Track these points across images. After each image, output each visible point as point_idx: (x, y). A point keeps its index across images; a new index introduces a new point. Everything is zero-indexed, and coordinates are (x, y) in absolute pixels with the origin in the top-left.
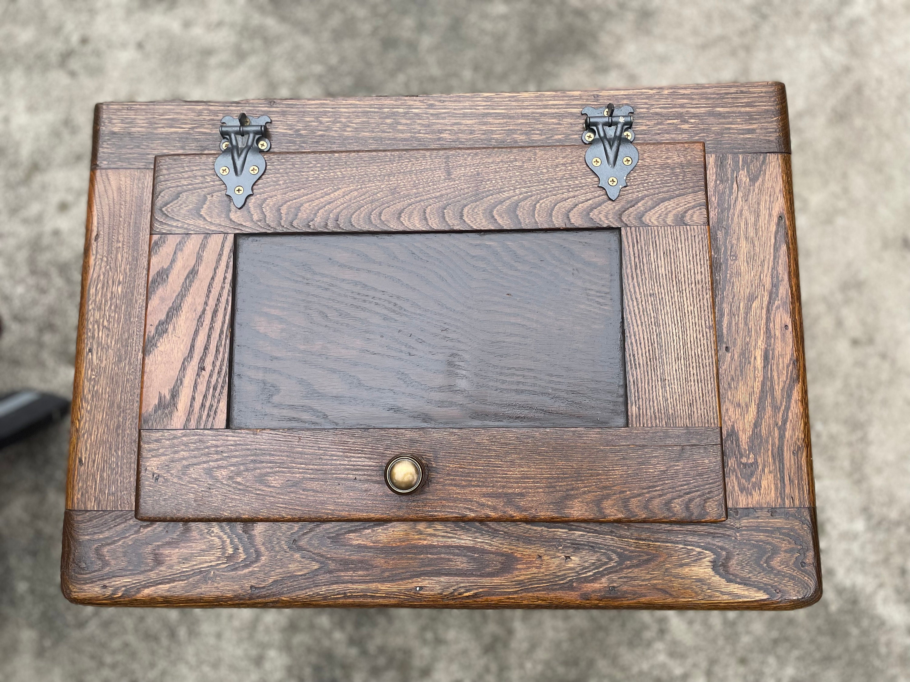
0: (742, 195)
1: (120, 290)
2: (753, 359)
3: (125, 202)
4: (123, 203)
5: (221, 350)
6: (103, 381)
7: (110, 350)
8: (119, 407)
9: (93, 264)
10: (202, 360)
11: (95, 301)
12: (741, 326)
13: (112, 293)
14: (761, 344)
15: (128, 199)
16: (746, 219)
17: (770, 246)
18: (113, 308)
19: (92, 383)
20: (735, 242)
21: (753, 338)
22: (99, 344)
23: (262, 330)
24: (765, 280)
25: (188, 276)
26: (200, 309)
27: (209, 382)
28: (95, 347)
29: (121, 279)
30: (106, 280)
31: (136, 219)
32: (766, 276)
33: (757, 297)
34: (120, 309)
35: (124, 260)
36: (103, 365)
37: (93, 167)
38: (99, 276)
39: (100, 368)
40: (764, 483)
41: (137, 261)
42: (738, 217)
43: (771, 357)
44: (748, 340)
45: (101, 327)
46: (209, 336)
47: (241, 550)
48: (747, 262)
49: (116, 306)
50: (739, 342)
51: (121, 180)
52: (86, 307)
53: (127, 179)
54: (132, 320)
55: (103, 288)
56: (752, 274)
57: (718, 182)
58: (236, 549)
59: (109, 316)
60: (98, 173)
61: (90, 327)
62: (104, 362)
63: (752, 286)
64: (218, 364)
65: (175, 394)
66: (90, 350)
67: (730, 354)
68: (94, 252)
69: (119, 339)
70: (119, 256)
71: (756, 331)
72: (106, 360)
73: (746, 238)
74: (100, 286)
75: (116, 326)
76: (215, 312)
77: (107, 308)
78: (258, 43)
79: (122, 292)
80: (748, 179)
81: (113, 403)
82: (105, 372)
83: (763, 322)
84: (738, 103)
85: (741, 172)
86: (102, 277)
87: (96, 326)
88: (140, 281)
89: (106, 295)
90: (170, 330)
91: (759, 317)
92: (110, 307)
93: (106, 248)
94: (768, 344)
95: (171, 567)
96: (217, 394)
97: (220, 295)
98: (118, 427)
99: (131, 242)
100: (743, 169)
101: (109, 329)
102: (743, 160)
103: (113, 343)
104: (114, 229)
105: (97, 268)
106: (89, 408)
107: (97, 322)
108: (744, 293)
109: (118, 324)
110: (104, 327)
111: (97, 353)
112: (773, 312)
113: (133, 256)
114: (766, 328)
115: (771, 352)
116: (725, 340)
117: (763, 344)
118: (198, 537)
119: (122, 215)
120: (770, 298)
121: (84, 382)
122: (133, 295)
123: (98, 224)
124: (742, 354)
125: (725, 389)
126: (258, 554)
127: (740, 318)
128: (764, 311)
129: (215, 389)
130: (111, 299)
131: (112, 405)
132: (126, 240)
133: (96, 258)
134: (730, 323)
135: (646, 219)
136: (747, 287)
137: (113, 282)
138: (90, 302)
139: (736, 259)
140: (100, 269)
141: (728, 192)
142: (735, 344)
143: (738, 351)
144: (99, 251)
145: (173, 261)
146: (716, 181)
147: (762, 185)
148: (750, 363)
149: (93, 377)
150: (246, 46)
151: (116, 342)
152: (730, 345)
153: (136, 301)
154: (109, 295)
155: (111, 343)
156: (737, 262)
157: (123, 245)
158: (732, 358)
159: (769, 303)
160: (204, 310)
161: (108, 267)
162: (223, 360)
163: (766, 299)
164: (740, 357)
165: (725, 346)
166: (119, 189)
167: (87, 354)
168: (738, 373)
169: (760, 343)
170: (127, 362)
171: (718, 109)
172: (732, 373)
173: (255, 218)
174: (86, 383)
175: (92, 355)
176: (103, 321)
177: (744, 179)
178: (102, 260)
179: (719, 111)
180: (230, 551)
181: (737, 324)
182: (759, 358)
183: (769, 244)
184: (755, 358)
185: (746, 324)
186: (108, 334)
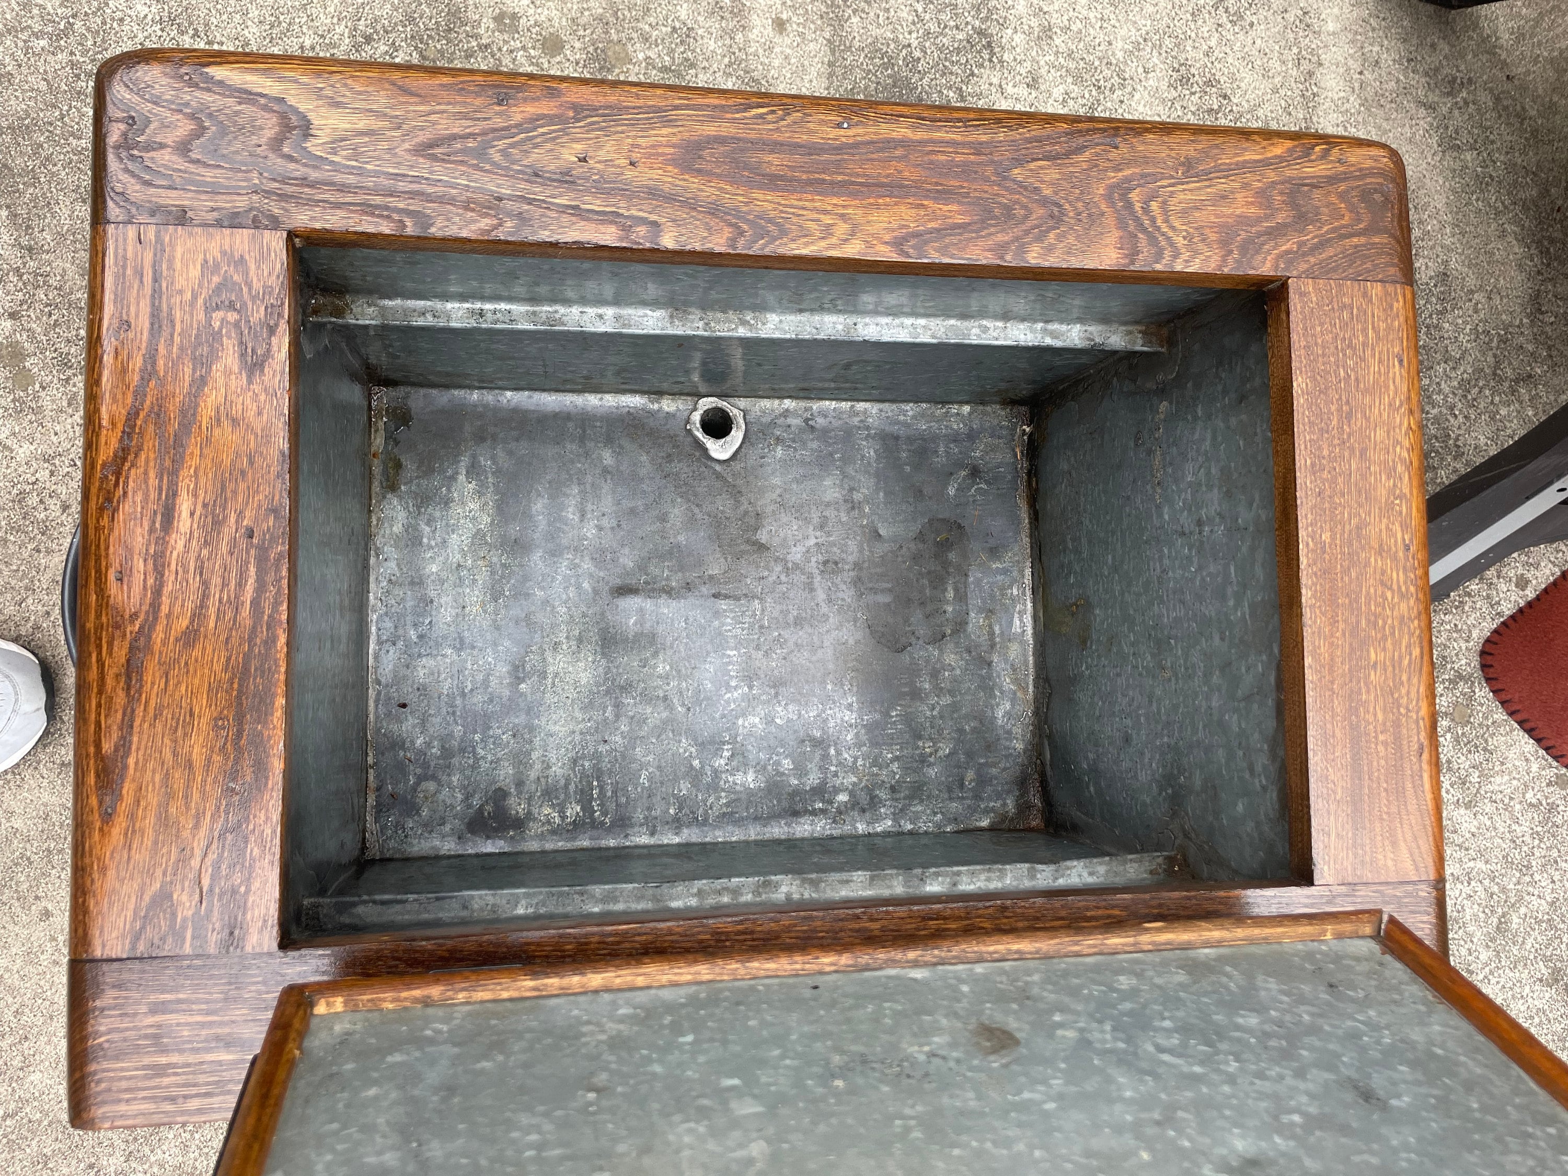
0: (193, 862)
1: (1373, 655)
2: (198, 513)
3: (1382, 819)
4: (1385, 816)
6: (1382, 493)
7: (1377, 546)
9: (1420, 703)
11: (1411, 635)
12: (216, 581)
13: (1384, 649)
14: (177, 542)
15: (1378, 825)
16: (188, 808)
17: (138, 749)
18: (1380, 622)
19: (1398, 492)
20: (217, 758)
21: (192, 556)
22: (1395, 558)
24: (157, 675)
28: (1401, 554)
29: (1373, 673)
30: (1397, 671)
31: (1361, 787)
32: (153, 683)
33: (177, 640)
34: (1368, 621)
35: (1371, 710)
36: (1385, 521)
37: (1441, 886)
38: (1409, 679)
39: (1389, 518)
40: (195, 272)
41: (1351, 707)
42: (204, 813)
43: (159, 518)
44: (205, 552)
45: (1395, 587)
47: (1138, 206)
48: (192, 714)
49: (1375, 624)
50: (224, 548)
51: (1393, 860)
52: (1422, 624)
53: (1382, 862)
54: (1347, 601)
55: (1400, 657)
56: (183, 688)
57: (243, 889)
58: (1146, 210)
59: (1384, 608)
60: (1432, 876)
61: (1412, 589)
62: (1383, 527)
63: (186, 664)
66: (1407, 548)
67: (245, 523)
68: (1421, 723)
69: (1365, 567)
70: (1380, 716)
71: (186, 572)
72: (1381, 530)
73: (190, 765)
74: (1406, 662)
75: (1372, 590)
77: (1390, 621)
79: (1368, 651)
80: (175, 897)
81: (1361, 456)
82: (1380, 509)
83: (170, 588)
84: (184, 1073)
85: (190, 913)
86: (1404, 678)
87: (1403, 589)
88: (1340, 671)
89: (1394, 644)
91: (176, 598)
92: (1385, 623)
93: (1405, 731)
94: (162, 542)
95: (1245, 186)
99: (1363, 744)
100: (185, 920)
101: (1383, 583)
102: (184, 939)
103: (1372, 560)
104: (1395, 766)
105: (1413, 695)
106: (1398, 449)
107: (1402, 596)
108: (204, 648)
109: (1368, 593)
110: (1390, 588)
111: (1396, 541)
112: (145, 608)
113: (1357, 716)
114: (162, 576)
115: (158, 525)
116: (253, 552)
117: (173, 542)
118: (1207, 231)
119: (1384, 794)
120: (150, 638)
121: (1411, 493)
122: (1351, 644)
123: (1421, 777)
124: (218, 523)
125: (262, 453)
126: (1109, 197)
127: (217, 596)
128: (165, 609)
130: (1384, 639)
131: (1363, 452)
132: (1373, 746)
133: (1417, 713)
134: (241, 585)
136: (196, 661)
137: (1385, 670)
138: (1417, 632)
139: (216, 719)
140: (1408, 693)
141: (223, 867)
142: (234, 543)
143: (226, 530)
144: (1413, 726)
146: (248, 891)
147: (144, 884)
148: (205, 505)
149: (1397, 502)
151: (1367, 564)
152: (243, 543)
153: (1344, 634)
154: (1389, 644)
155: (1376, 561)
156: (215, 715)
157: (1376, 737)
158: (240, 515)
159: (152, 627)
161: (1396, 695)
163: (158, 635)
164: (225, 518)
165: (255, 541)
166: (1394, 844)
167: (1411, 540)
168: (230, 486)
169: (180, 545)
170: (1347, 527)
171: (231, 1057)
172: (242, 486)
174: (1406, 491)
175: (1404, 540)
176: (1393, 598)
177: (184, 898)
178: (1408, 710)
179: (229, 1052)
180: (1154, 205)
181: (224, 585)
182: (185, 514)
183: (141, 753)
184: (192, 514)
185: (206, 584)
186: (1383, 574)
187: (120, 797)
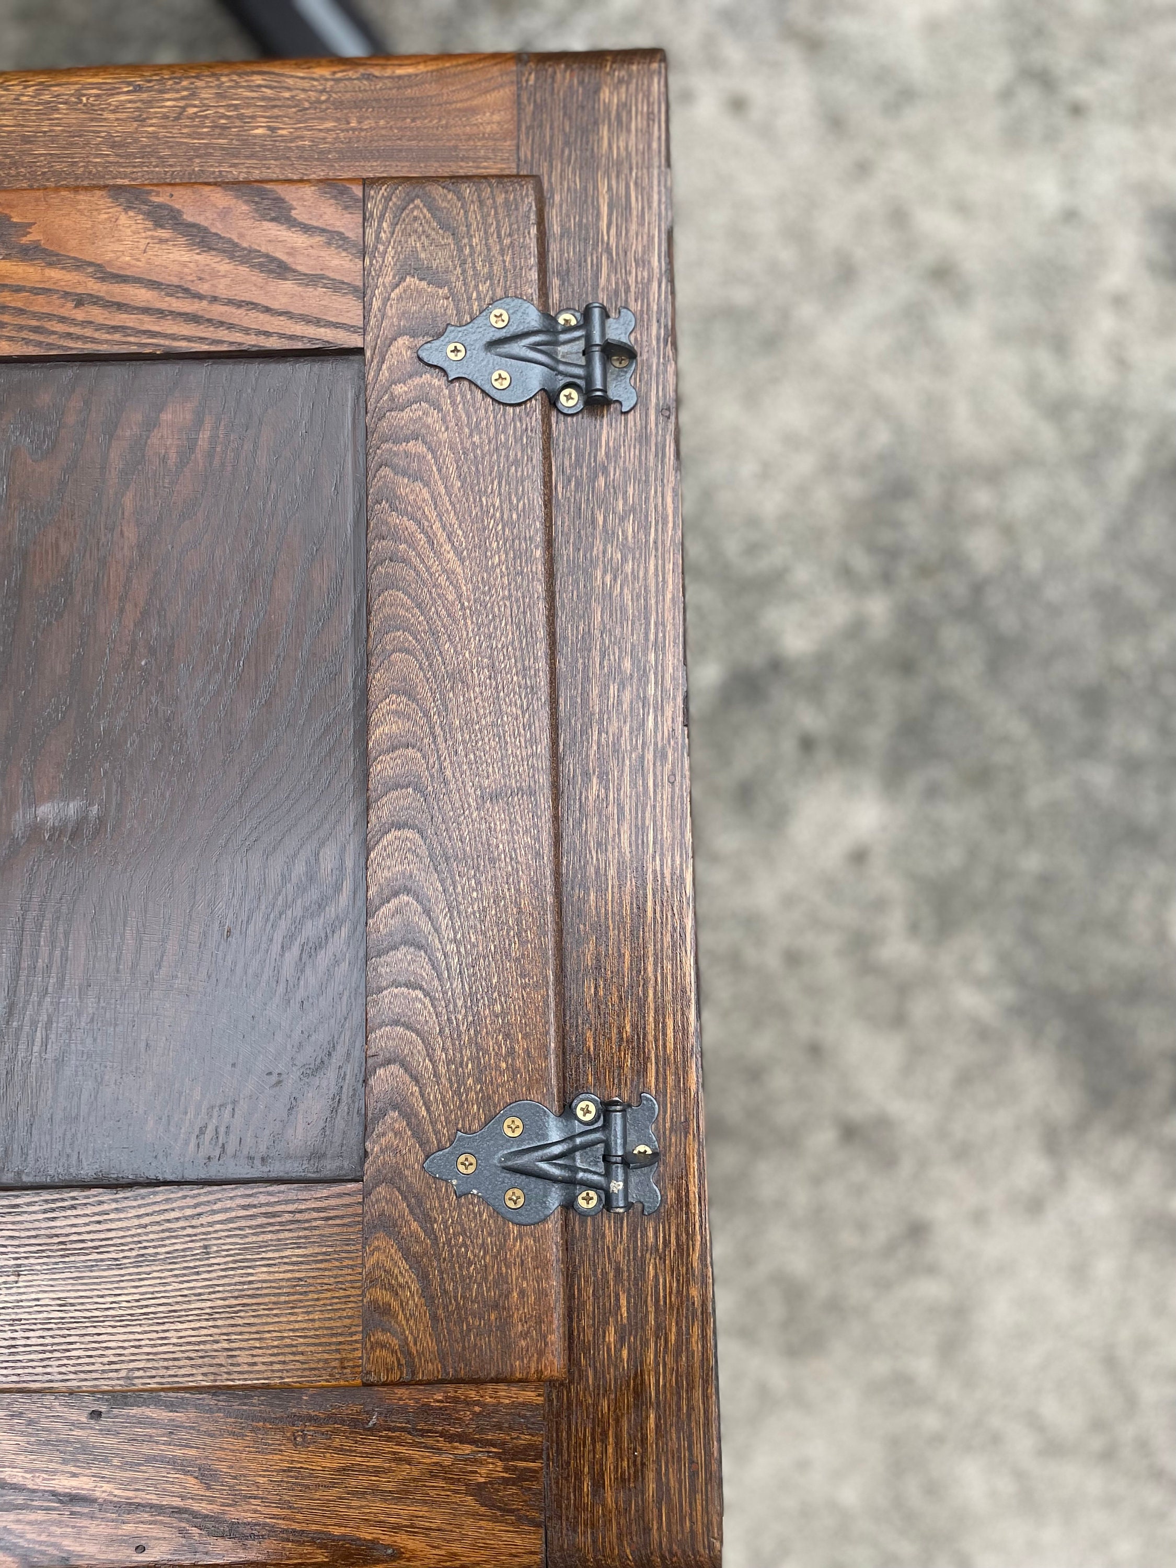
0: (446, 1463)
1: (259, 131)
2: (74, 1469)
3: (446, 127)
4: (444, 122)
5: (117, 337)
6: (74, 118)
7: (135, 124)
9: (314, 76)
10: (96, 300)
11: (237, 86)
12: (146, 1449)
13: (253, 117)
14: (104, 1490)
15: (453, 131)
16: (390, 1470)
17: (324, 1524)
18: (223, 121)
19: (73, 99)
20: (337, 1442)
21: (119, 1474)
22: (149, 103)
23: (166, 417)
24: (246, 1507)
25: (273, 259)
26: (204, 288)
27: (50, 317)
28: (144, 96)
29: (281, 132)
30: (279, 103)
31: (410, 150)
32: (255, 1511)
33: (209, 1488)
34: (220, 136)
35: (322, 134)
36: (106, 115)
37: (525, 57)
38: (289, 89)
39: (102, 110)
41: (318, 159)
42: (394, 1453)
43: (77, 1509)
44: (116, 1462)
45: (182, 103)
46: (146, 311)
48: (289, 1470)
49: (224, 127)
50: (109, 1441)
51: (493, 113)
52: (226, 71)
53: (495, 126)
54: (197, 160)
55: (263, 99)
56: (261, 1480)
57: (477, 1409)
59: (206, 117)
60: (513, 67)
61: (185, 83)
62: (112, 116)
63: (235, 1478)
64: (88, 332)
65: (29, 253)
66: (138, 89)
67: (84, 1420)
68: (339, 75)
69: (158, 139)
70: (329, 125)
71: (135, 1480)
72: (117, 119)
73: (343, 1470)
74: (269, 92)
75: (185, 131)
76: (194, 319)
77: (222, 110)
78: (1085, 441)
79: (255, 136)
80: (482, 1480)
81: (30, 142)
82: (92, 120)
83: (154, 1497)
84: (667, 1466)
85: (500, 1463)
86: (287, 95)
87: (185, 93)
88: (277, 170)
89: (248, 106)
90: (163, 233)
91: (164, 1490)
92: (223, 116)
93: (348, 95)
94: (104, 1505)
96: (24, 334)
97: (231, 327)
99: (361, 145)
100: (506, 1469)
101: (177, 118)
102: (526, 1469)
103: (150, 129)
104: (386, 108)
105: (306, 84)
106: (25, 99)
107: (193, 95)
108: (219, 1460)
109: (189, 136)
110: (184, 108)
111: (130, 102)
112: (176, 1523)
113: (329, 152)
114: (139, 1505)
115: (86, 1510)
116: (116, 1411)
117: (104, 1495)
119: (418, 122)
120: (206, 1516)
121: (76, 83)
122: (248, 157)
123: (400, 77)
124: (85, 1448)
125: (9, 1404)
127: (163, 1447)
128: (177, 1502)
129: (36, 330)
130: (241, 117)
131: (26, 140)
132: (363, 134)
133: (327, 80)
134: (153, 1423)
135: (381, 1241)
136: (231, 1467)
137: (277, 117)
138: (235, 77)
139: (296, 1445)
140: (304, 90)
141: (452, 1430)
142: (107, 1432)
143: (92, 1439)
144: (342, 85)
145: (306, 229)
146: (477, 1403)
147: (467, 1513)
148: (65, 1462)
149: (84, 99)
150: (1077, 418)
151: (154, 136)
152: (105, 1422)
153: (234, 165)
154: (247, 112)
155: (151, 126)
156: (291, 1445)
157: (354, 129)
158: (74, 1425)
159: (195, 1515)
160: (200, 297)
161: (307, 105)
162: (94, 340)
163: (203, 1508)
164: (79, 1442)
165: (103, 1409)
166: (474, 111)
167: (129, 84)
168: (44, 1436)
169: (107, 1487)
170: (111, 159)
171: (652, 1416)
172: (45, 1423)
173: (399, 389)
174: (72, 89)
175: (128, 92)
176: (195, 106)
177: (483, 1471)
178: (323, 91)
179: (647, 1417)
181: (150, 1439)
182: (74, 1482)
183: (329, 1522)
184: (74, 1475)
185: (150, 1460)
186: (168, 117)
187: (374, 1542)
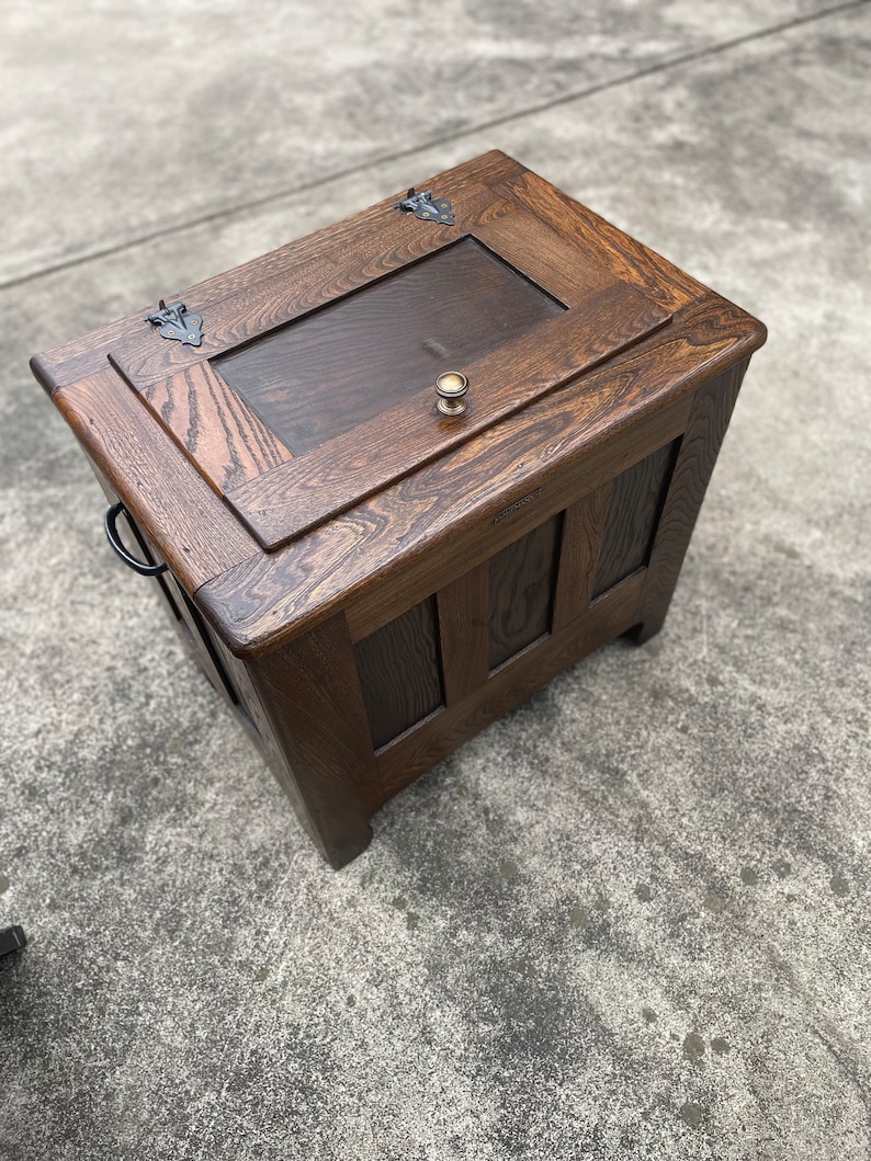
1: (135, 439)
5: (252, 419)
7: (156, 475)
8: (193, 502)
10: (241, 432)
13: (130, 444)
19: (157, 500)
23: (272, 400)
25: (190, 397)
26: (215, 408)
27: (258, 441)
31: (117, 398)
35: (126, 422)
39: (156, 489)
46: (235, 418)
47: (369, 524)
58: (364, 526)
64: (256, 427)
65: (235, 461)
70: (120, 422)
75: (149, 460)
76: (228, 404)
79: (139, 439)
82: (162, 489)
88: (149, 426)
90: (200, 429)
95: (321, 566)
96: (270, 443)
97: (225, 394)
98: (202, 513)
103: (156, 470)
118: (327, 536)
129: (266, 442)
145: (170, 395)
149: (155, 497)
151: (158, 468)
155: (154, 471)
157: (118, 415)
160: (219, 407)
162: (258, 424)
170: (177, 474)
173: (216, 344)
180: (361, 529)
